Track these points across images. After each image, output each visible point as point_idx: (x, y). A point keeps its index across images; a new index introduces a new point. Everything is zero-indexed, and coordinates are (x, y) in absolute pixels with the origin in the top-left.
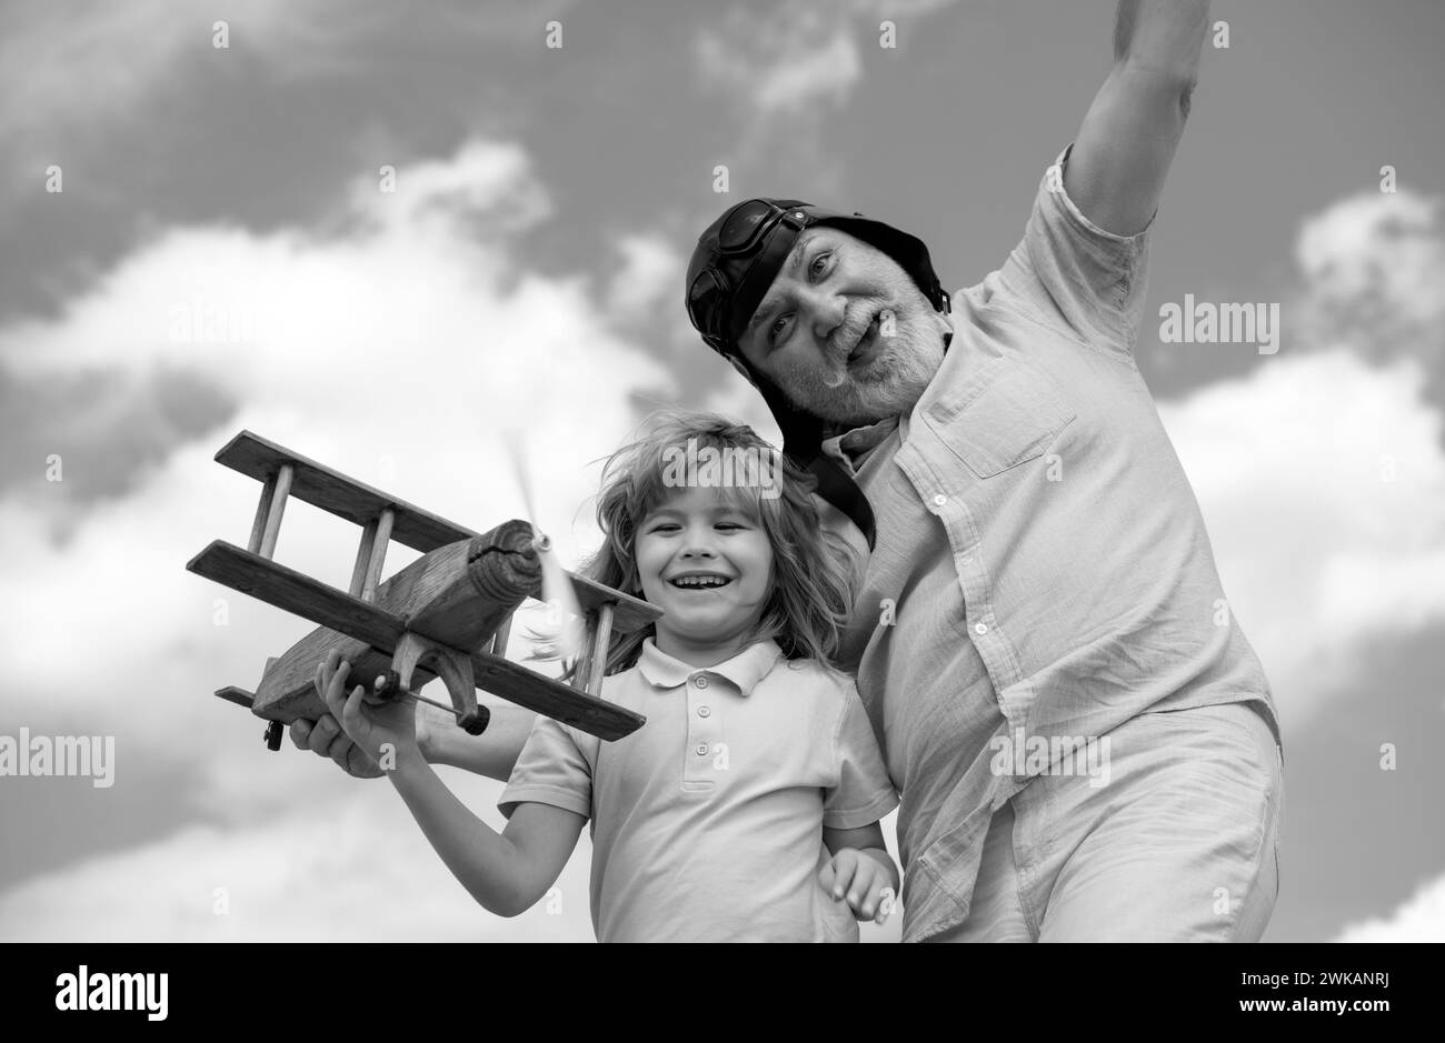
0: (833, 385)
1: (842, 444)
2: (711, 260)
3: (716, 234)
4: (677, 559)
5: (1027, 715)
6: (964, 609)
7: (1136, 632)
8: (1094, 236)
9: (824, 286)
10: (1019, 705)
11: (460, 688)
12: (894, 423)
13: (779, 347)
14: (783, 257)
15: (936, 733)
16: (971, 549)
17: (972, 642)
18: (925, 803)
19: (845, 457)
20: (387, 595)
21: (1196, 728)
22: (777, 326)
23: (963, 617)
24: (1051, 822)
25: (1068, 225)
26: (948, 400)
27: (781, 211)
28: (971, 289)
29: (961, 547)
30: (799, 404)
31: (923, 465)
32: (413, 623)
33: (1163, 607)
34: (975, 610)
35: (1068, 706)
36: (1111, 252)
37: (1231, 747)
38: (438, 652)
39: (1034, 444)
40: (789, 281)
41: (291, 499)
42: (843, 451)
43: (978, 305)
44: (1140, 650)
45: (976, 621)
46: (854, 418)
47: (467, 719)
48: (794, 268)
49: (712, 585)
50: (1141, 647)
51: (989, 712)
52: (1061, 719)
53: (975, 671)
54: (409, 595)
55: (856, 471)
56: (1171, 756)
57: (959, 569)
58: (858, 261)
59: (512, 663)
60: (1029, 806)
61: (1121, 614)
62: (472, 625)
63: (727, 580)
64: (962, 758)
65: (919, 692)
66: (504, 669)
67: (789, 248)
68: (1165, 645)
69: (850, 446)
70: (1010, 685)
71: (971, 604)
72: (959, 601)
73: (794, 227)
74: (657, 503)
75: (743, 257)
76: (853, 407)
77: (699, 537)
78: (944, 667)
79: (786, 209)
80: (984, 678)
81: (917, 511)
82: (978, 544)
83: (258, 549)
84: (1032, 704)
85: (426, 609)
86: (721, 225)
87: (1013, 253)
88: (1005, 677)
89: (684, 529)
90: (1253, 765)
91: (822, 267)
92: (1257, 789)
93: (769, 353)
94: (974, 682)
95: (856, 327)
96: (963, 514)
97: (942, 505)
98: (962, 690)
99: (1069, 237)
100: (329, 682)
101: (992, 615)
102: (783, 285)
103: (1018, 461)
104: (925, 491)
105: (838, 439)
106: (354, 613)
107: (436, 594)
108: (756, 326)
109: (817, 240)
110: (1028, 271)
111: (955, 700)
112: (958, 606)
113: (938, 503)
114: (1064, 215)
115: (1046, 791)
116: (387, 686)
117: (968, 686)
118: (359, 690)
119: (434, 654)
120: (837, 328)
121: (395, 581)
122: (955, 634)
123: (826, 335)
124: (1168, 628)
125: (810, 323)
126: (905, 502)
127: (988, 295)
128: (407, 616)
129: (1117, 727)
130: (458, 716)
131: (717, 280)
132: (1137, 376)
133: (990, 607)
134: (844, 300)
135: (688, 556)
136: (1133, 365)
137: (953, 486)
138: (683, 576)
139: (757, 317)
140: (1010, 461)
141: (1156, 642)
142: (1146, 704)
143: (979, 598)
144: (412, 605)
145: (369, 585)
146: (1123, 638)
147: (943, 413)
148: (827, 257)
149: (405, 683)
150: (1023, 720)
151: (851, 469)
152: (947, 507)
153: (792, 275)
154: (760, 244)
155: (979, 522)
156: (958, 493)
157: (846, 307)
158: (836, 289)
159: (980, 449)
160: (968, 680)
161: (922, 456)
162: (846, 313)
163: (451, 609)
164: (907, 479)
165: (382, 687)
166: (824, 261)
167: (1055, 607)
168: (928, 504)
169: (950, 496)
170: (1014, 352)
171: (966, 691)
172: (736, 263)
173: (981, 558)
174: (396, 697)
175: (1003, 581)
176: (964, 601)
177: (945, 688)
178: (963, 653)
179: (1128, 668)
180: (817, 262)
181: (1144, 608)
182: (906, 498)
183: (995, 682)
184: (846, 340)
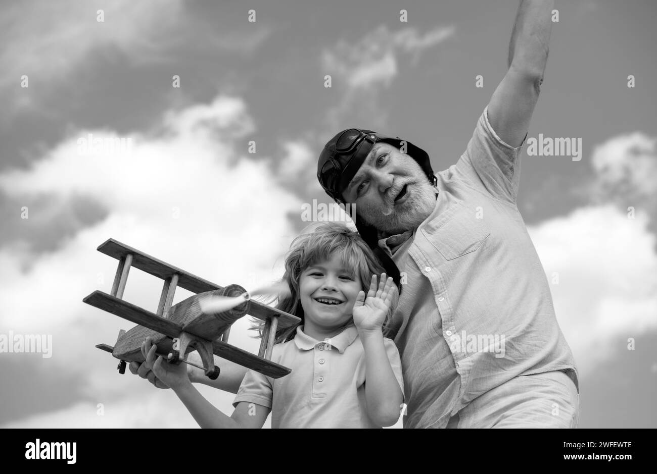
0: (386, 214)
1: (387, 242)
2: (332, 155)
3: (334, 144)
4: (320, 290)
5: (469, 373)
6: (442, 323)
7: (519, 336)
8: (501, 145)
9: (383, 169)
10: (466, 368)
11: (207, 358)
12: (411, 233)
13: (361, 196)
14: (365, 156)
15: (426, 379)
16: (443, 293)
17: (444, 339)
18: (418, 409)
19: (388, 248)
20: (175, 312)
21: (544, 384)
22: (361, 187)
23: (441, 327)
24: (475, 423)
25: (490, 140)
26: (433, 224)
27: (364, 135)
28: (443, 172)
29: (437, 292)
30: (369, 222)
31: (420, 253)
32: (186, 328)
33: (531, 325)
34: (446, 325)
35: (488, 370)
36: (507, 154)
37: (559, 394)
38: (197, 341)
39: (471, 245)
40: (368, 166)
41: (132, 267)
42: (387, 245)
43: (446, 180)
44: (519, 345)
45: (447, 329)
46: (394, 229)
47: (209, 373)
48: (371, 161)
49: (335, 304)
50: (520, 343)
51: (451, 372)
52: (484, 376)
53: (446, 352)
54: (184, 315)
55: (393, 255)
56: (532, 396)
57: (437, 303)
58: (399, 159)
59: (231, 345)
60: (466, 415)
61: (512, 328)
62: (213, 330)
63: (341, 302)
64: (438, 391)
65: (419, 360)
66: (227, 348)
67: (369, 151)
68: (531, 342)
69: (390, 243)
70: (461, 359)
71: (444, 322)
72: (439, 319)
73: (371, 142)
74: (315, 262)
75: (347, 154)
76: (394, 223)
77: (330, 281)
78: (431, 349)
79: (367, 133)
80: (450, 355)
81: (417, 275)
82: (446, 291)
83: (116, 293)
84: (471, 368)
85: (192, 323)
86: (337, 140)
87: (462, 156)
88: (459, 356)
89: (325, 276)
90: (568, 403)
91: (382, 160)
92: (569, 413)
93: (356, 199)
94: (445, 357)
95: (398, 188)
96: (439, 277)
97: (429, 272)
98: (439, 361)
99: (490, 146)
100: (148, 352)
101: (454, 327)
102: (366, 167)
103: (463, 254)
104: (421, 265)
105: (385, 240)
106: (159, 323)
107: (196, 316)
108: (352, 186)
109: (381, 148)
110: (469, 165)
111: (435, 365)
112: (439, 321)
113: (427, 271)
114: (488, 135)
115: (475, 408)
116: (173, 358)
117: (442, 359)
118: (160, 358)
119: (196, 342)
120: (389, 188)
121: (179, 306)
122: (437, 335)
123: (384, 191)
124: (532, 335)
125: (377, 185)
126: (412, 270)
127: (450, 176)
128: (183, 325)
129: (509, 380)
130: (206, 371)
131: (335, 164)
132: (518, 214)
133: (453, 323)
134: (392, 176)
135: (325, 289)
136: (516, 209)
137: (434, 263)
138: (321, 298)
139: (353, 182)
140: (461, 253)
141: (527, 341)
142: (522, 371)
143: (448, 319)
144: (185, 319)
145: (166, 309)
146: (514, 339)
147: (430, 230)
148: (385, 156)
149: (181, 357)
150: (467, 375)
151: (391, 254)
152: (431, 273)
153: (370, 164)
154: (355, 149)
155: (446, 280)
156: (436, 266)
157: (394, 179)
158: (390, 171)
159: (447, 246)
160: (442, 356)
161: (419, 249)
162: (393, 182)
163: (203, 323)
164: (413, 260)
165: (172, 358)
166: (383, 158)
167: (483, 324)
168: (422, 271)
169: (432, 268)
170: (462, 201)
171: (441, 361)
172: (344, 157)
173: (448, 299)
174: (177, 363)
175: (459, 311)
176: (441, 320)
177: (431, 359)
178: (440, 344)
179: (515, 353)
180: (381, 158)
181: (522, 326)
182: (412, 268)
183: (455, 358)
184: (393, 193)
